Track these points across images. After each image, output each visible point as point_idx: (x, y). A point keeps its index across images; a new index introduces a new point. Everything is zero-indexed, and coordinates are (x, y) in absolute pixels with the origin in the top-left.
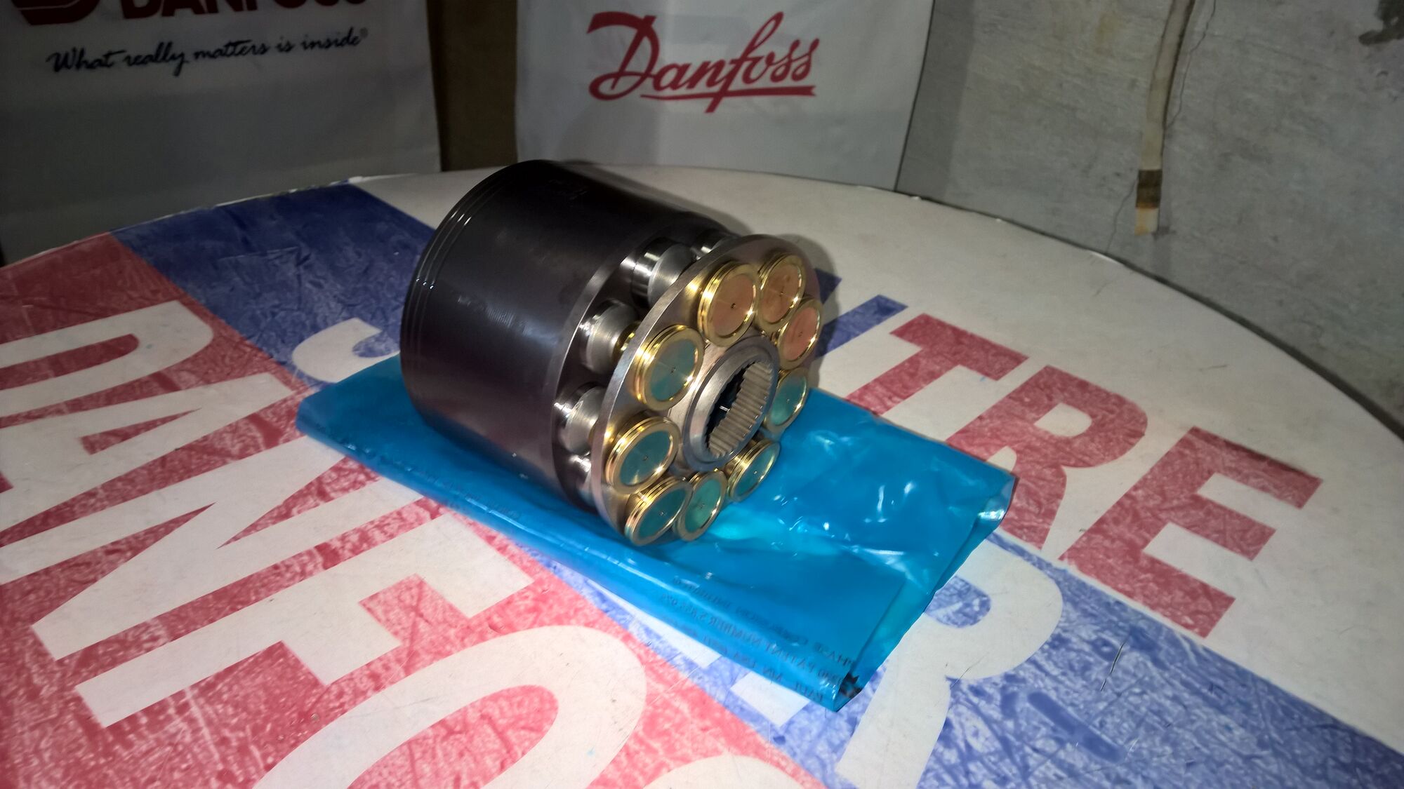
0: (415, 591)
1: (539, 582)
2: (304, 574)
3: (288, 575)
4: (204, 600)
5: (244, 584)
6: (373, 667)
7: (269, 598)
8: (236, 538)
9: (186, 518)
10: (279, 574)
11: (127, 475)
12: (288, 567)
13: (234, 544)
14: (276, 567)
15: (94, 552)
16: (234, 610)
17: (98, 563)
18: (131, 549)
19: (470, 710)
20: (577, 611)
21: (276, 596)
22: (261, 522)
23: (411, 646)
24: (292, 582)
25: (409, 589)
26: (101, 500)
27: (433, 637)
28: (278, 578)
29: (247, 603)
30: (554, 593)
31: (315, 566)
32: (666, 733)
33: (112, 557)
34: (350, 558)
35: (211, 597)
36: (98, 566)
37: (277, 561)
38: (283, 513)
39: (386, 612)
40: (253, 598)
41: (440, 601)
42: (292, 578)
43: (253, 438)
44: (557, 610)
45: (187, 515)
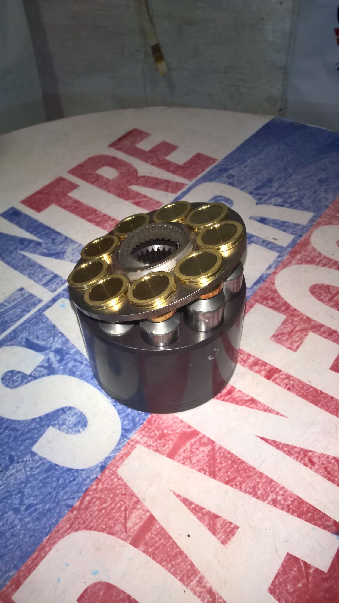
0: (279, 337)
1: (257, 301)
2: (288, 377)
3: (292, 382)
4: (322, 407)
5: (305, 397)
6: (326, 336)
7: (309, 384)
8: (278, 414)
9: (273, 443)
10: (293, 386)
11: (250, 493)
12: (286, 385)
13: (281, 413)
14: (289, 389)
15: (317, 471)
16: (322, 393)
17: (323, 464)
18: (305, 455)
19: (330, 305)
20: (266, 288)
21: (306, 382)
22: (261, 408)
23: (310, 329)
24: (295, 379)
25: (279, 339)
26: (277, 494)
27: (301, 324)
28: (295, 385)
29: (316, 390)
30: (261, 296)
31: (282, 375)
32: (312, 258)
33: (315, 460)
34: (270, 365)
35: (319, 405)
36: (325, 462)
37: (286, 391)
38: (252, 402)
39: (296, 342)
40: (312, 389)
41: (282, 327)
42: (293, 380)
43: (192, 445)
44: (269, 293)
45: (270, 444)
